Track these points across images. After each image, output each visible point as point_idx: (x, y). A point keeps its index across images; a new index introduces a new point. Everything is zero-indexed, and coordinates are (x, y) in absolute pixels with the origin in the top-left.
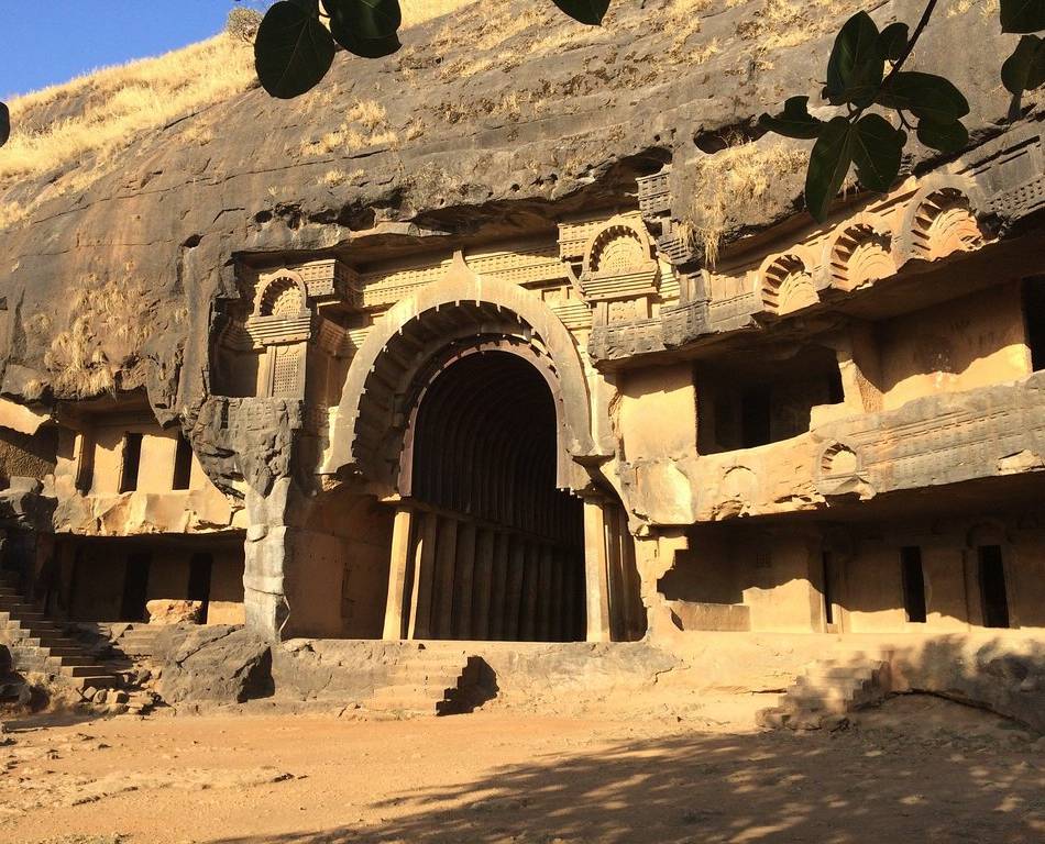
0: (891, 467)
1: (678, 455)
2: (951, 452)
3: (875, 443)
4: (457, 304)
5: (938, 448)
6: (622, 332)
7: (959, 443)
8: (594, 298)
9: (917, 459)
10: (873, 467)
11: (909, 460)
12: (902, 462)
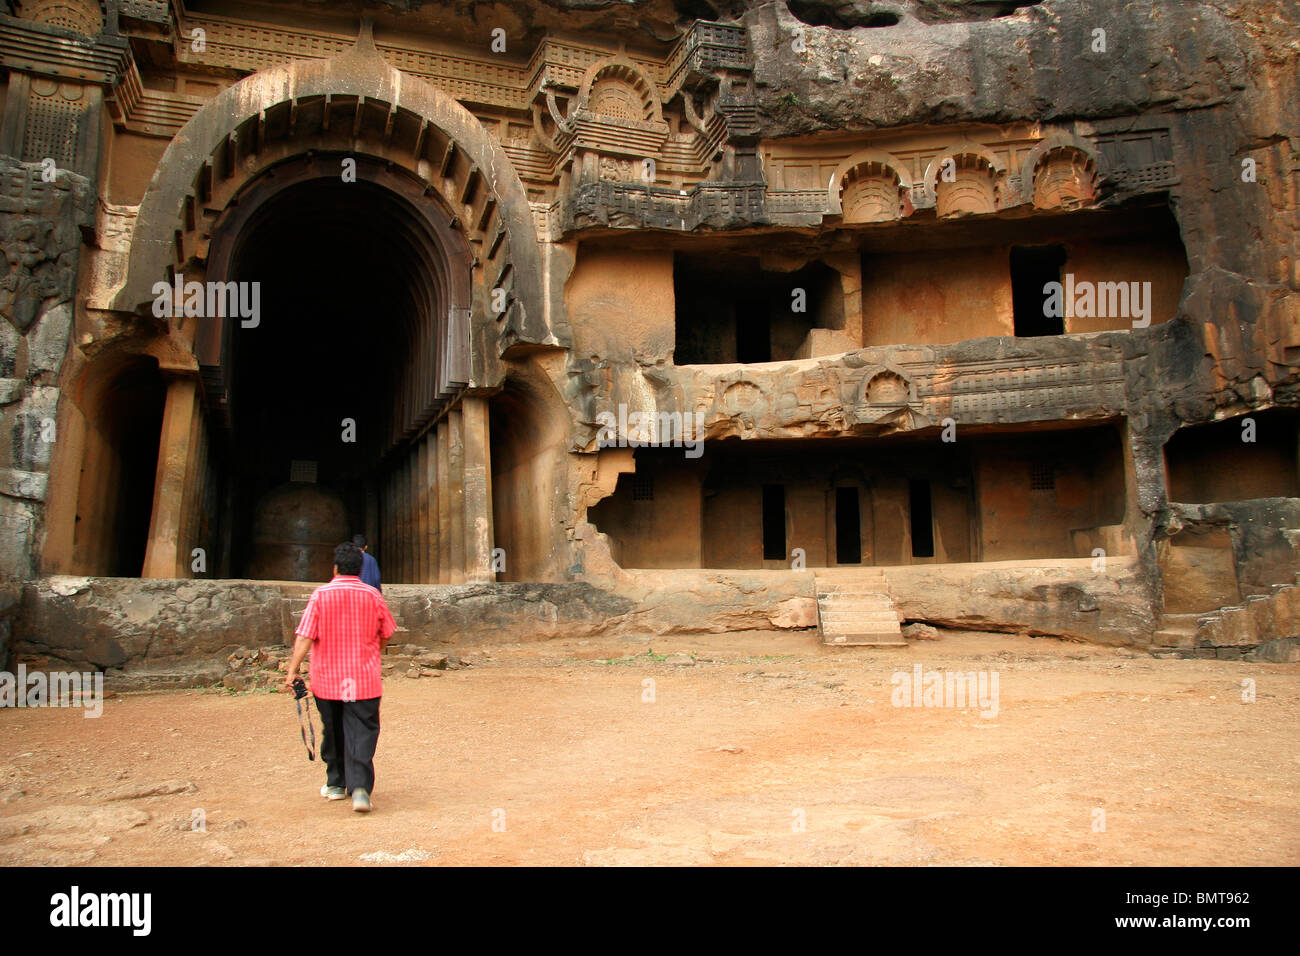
0: (950, 402)
1: (651, 360)
2: (1016, 394)
3: (930, 376)
4: (361, 101)
5: (1002, 389)
6: (632, 197)
7: (1026, 386)
8: (586, 145)
9: (979, 397)
10: (926, 400)
11: (971, 397)
12: (961, 398)
